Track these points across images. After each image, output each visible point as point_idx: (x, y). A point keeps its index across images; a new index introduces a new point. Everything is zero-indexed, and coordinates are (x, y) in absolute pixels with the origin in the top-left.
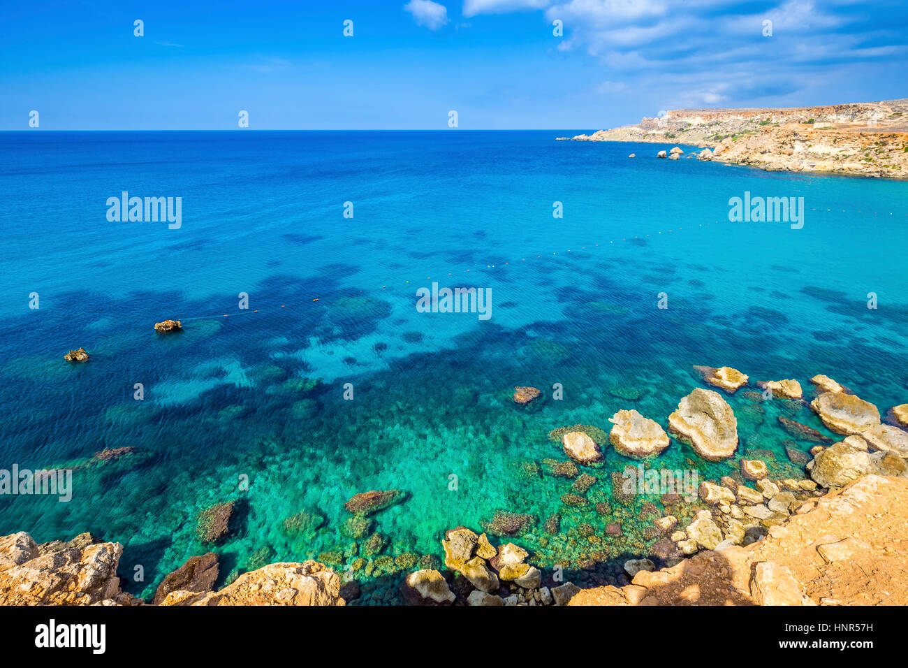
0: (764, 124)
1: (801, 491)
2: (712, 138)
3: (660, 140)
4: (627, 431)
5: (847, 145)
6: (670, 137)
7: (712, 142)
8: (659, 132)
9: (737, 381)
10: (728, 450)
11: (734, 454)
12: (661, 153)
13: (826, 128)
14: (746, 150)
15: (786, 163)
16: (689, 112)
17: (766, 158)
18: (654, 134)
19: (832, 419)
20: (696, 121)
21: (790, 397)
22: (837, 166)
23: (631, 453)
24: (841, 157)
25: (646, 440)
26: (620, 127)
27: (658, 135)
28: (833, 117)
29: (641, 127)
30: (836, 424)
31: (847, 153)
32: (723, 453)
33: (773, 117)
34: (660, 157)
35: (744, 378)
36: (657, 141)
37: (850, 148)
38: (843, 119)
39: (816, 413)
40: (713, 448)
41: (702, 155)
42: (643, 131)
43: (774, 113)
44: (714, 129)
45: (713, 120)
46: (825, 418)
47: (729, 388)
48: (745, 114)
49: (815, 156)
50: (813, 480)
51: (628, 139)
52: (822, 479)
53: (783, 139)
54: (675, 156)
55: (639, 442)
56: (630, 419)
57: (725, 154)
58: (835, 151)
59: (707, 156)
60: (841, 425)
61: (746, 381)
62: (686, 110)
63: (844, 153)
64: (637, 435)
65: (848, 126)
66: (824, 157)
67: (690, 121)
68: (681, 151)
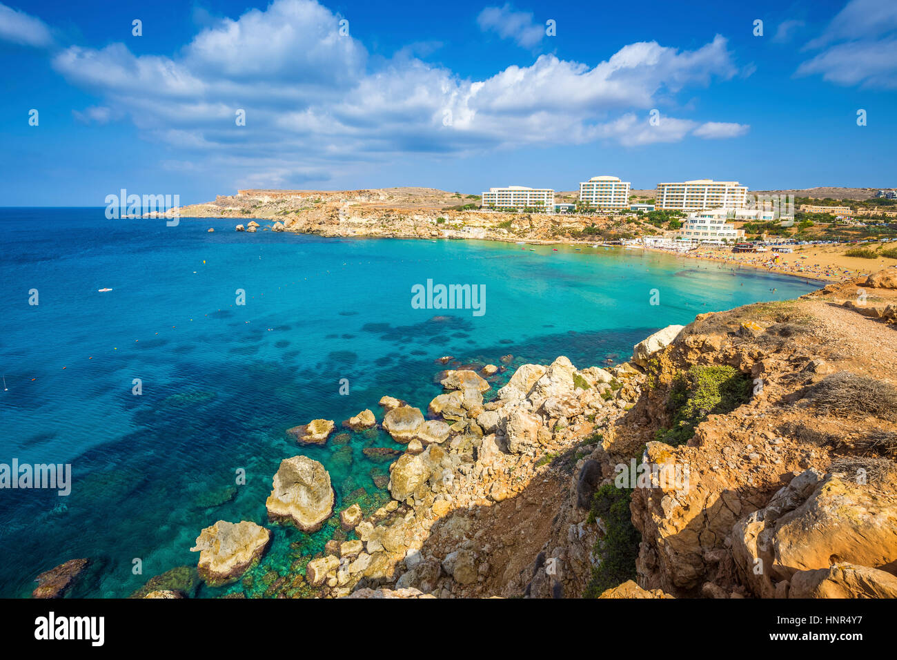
0: (317, 202)
1: (389, 516)
2: (282, 213)
3: (237, 216)
4: (216, 553)
5: (370, 217)
6: (246, 213)
7: (283, 217)
8: (235, 209)
9: (325, 431)
10: (326, 510)
11: (333, 511)
12: (239, 227)
13: (355, 205)
14: (307, 222)
15: (337, 231)
16: (258, 191)
17: (323, 227)
18: (231, 211)
19: (397, 432)
20: (266, 199)
21: (368, 426)
22: (369, 232)
23: (227, 578)
24: (369, 226)
25: (241, 550)
26: (197, 203)
27: (234, 211)
28: (358, 198)
29: (216, 204)
30: (401, 435)
31: (372, 223)
32: (323, 516)
33: (322, 197)
34: (239, 230)
35: (330, 424)
36: (236, 217)
37: (372, 219)
38: (364, 199)
39: (387, 432)
40: (313, 517)
41: (275, 227)
42: (219, 208)
43: (321, 194)
44: (281, 205)
45: (279, 198)
46: (394, 435)
47: (320, 440)
48: (302, 194)
49: (353, 224)
50: (395, 500)
51: (206, 215)
52: (399, 495)
53: (331, 213)
54: (253, 229)
55: (234, 558)
56: (216, 536)
57: (294, 226)
58: (364, 221)
59: (279, 228)
60: (403, 435)
61: (333, 427)
62: (254, 190)
63: (369, 222)
64: (229, 551)
65: (367, 204)
66: (359, 225)
67: (260, 199)
68: (258, 225)
